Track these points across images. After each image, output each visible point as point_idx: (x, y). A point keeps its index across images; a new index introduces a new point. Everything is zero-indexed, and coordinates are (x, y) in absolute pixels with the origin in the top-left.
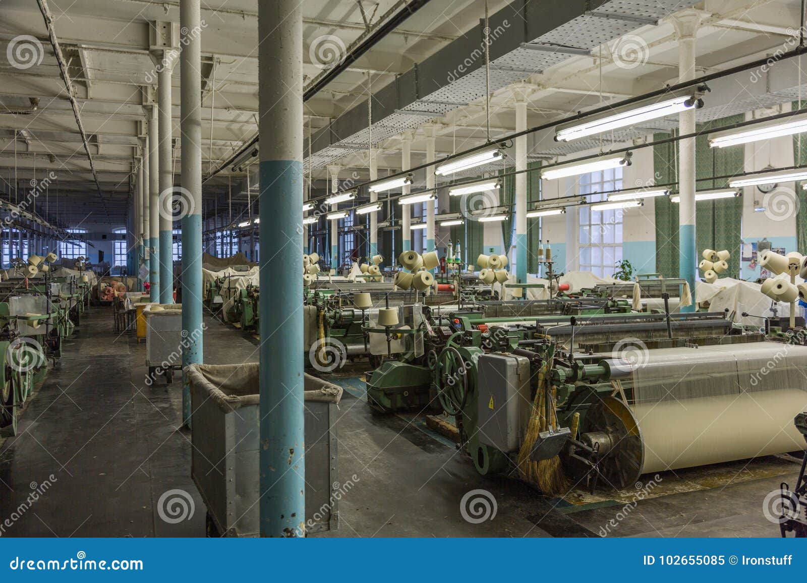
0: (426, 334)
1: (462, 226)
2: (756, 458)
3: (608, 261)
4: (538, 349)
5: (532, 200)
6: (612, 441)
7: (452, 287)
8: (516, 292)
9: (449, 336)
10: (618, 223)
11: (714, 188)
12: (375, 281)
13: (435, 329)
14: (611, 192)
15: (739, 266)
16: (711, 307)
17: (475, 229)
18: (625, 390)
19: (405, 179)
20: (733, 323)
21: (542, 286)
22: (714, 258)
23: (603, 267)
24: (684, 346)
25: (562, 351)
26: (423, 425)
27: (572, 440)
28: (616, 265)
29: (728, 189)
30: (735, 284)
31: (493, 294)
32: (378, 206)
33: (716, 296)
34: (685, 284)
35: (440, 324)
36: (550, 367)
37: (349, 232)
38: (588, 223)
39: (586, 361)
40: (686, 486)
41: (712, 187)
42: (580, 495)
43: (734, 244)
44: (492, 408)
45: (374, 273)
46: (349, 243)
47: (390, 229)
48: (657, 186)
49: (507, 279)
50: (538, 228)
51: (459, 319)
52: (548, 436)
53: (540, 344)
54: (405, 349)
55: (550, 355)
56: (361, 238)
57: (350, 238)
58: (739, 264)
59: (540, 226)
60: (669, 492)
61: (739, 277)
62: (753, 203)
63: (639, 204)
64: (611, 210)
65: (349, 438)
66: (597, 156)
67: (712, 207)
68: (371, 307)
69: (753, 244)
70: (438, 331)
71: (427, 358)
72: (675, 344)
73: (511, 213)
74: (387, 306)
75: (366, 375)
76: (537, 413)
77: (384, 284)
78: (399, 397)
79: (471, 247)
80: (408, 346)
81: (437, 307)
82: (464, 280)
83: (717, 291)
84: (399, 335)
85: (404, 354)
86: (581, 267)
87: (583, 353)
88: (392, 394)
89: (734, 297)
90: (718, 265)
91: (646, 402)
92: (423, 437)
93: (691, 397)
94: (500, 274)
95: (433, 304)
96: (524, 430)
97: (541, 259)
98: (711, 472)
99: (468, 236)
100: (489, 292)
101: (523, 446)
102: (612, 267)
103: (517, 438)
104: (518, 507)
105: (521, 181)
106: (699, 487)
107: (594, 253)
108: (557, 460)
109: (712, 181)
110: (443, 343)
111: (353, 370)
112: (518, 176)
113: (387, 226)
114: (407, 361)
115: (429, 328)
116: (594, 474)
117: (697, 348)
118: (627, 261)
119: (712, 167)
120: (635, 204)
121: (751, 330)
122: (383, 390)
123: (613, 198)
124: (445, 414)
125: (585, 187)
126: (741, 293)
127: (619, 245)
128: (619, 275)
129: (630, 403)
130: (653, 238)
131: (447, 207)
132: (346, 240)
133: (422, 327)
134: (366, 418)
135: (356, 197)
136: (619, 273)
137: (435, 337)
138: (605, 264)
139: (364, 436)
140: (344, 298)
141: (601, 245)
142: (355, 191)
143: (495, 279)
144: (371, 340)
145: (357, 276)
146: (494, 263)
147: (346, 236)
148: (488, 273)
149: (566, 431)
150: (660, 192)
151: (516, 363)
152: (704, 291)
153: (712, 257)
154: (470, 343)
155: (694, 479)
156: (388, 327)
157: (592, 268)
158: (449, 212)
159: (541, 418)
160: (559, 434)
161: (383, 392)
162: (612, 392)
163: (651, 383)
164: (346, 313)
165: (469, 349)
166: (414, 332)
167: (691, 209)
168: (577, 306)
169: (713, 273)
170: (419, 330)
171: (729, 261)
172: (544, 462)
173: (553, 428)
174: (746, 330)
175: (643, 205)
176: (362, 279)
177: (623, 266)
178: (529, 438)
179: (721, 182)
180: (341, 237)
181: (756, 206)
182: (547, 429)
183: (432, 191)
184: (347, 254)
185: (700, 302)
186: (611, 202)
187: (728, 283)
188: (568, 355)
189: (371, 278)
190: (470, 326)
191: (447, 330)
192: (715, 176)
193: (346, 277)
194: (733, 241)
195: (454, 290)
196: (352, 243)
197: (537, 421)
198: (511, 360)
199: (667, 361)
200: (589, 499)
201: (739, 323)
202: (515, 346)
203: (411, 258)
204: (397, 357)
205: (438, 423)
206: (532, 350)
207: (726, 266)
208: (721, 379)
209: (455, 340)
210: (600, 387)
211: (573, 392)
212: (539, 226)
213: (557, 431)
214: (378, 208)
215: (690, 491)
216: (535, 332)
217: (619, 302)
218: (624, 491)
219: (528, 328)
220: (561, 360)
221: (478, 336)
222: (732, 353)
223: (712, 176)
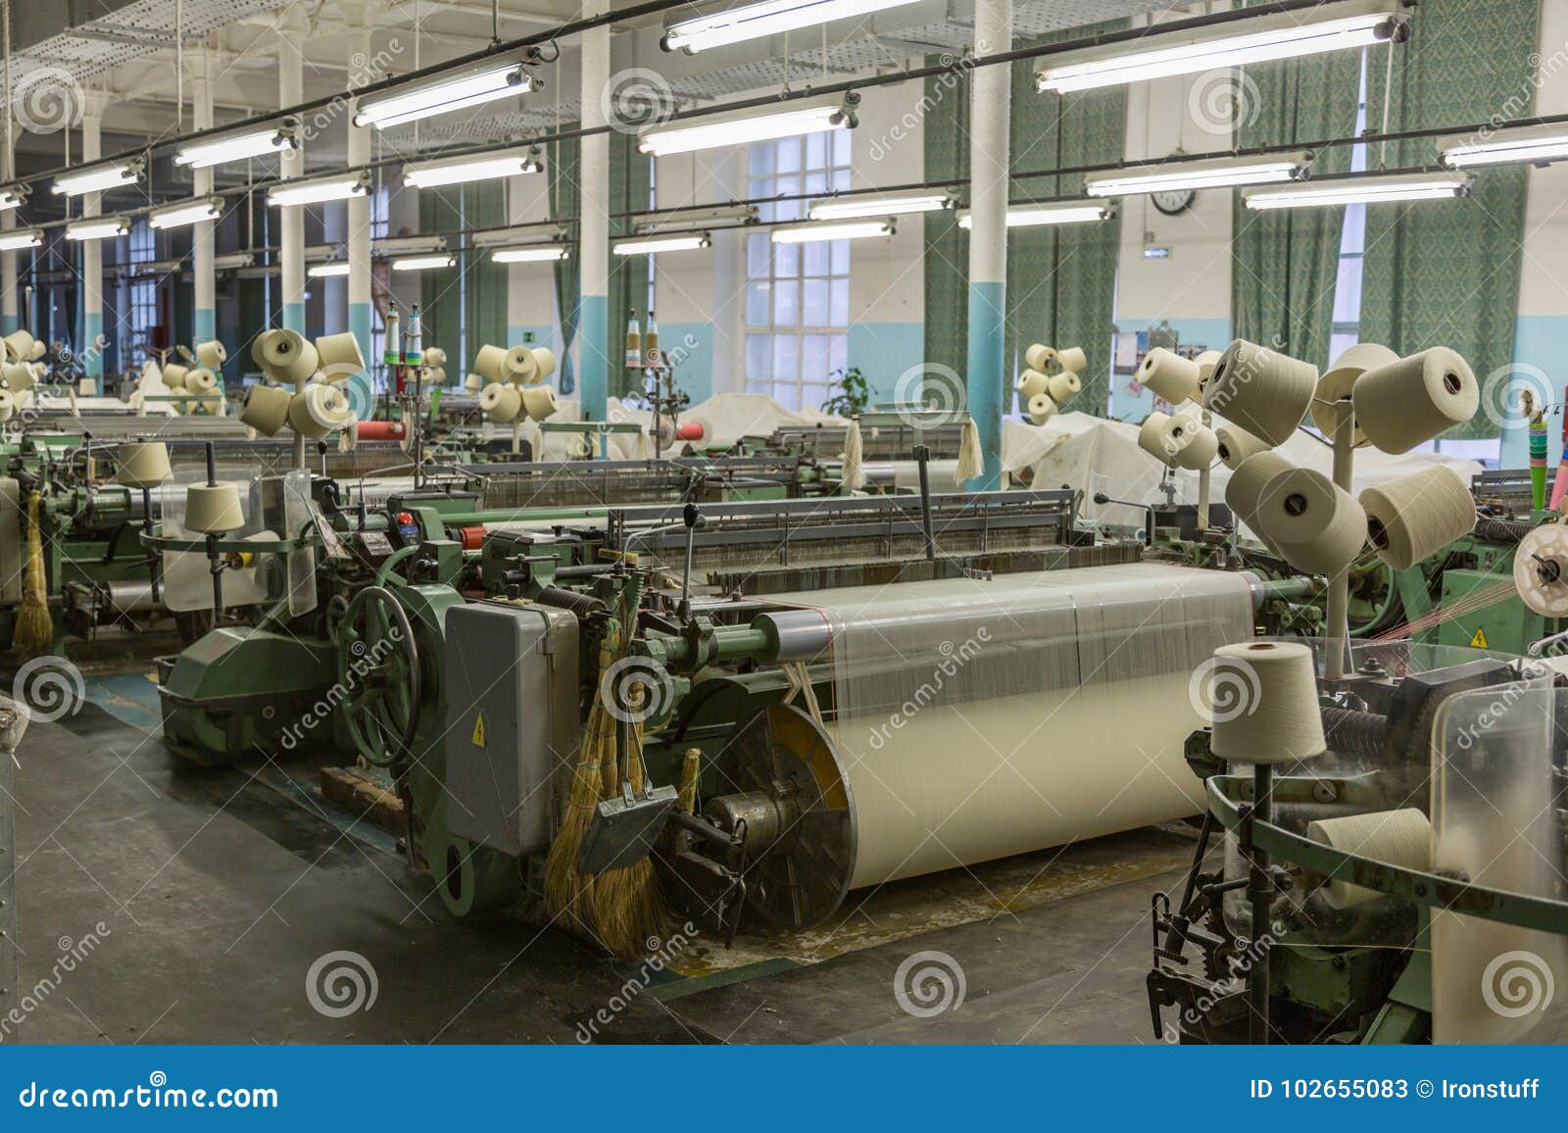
0: (322, 552)
1: (450, 274)
2: (1074, 844)
3: (813, 370)
4: (603, 590)
5: (633, 210)
6: (783, 816)
7: (398, 427)
8: (571, 445)
9: (380, 560)
10: (839, 277)
11: (1059, 198)
12: (206, 413)
13: (348, 540)
14: (818, 196)
15: (1108, 385)
16: (1035, 481)
17: (489, 281)
18: (814, 686)
19: (274, 134)
20: (1078, 519)
21: (635, 429)
22: (1050, 365)
23: (803, 384)
24: (961, 575)
25: (664, 592)
26: (312, 795)
27: (682, 816)
28: (833, 379)
29: (1085, 201)
30: (1089, 427)
31: (516, 449)
32: (210, 207)
33: (1048, 454)
34: (968, 425)
35: (362, 528)
36: (628, 634)
37: (144, 278)
38: (767, 274)
39: (723, 617)
40: (955, 911)
41: (1053, 195)
42: (702, 952)
43: (1097, 335)
44: (481, 743)
45: (203, 389)
46: (143, 309)
47: (257, 273)
48: (929, 185)
49: (553, 411)
50: (646, 284)
51: (413, 512)
52: (622, 809)
53: (608, 576)
54: (266, 595)
55: (628, 602)
56: (176, 295)
57: (146, 295)
58: (1107, 381)
59: (651, 279)
60: (916, 929)
61: (1106, 411)
62: (1140, 237)
63: (885, 229)
64: (822, 243)
65: (97, 838)
66: (775, 99)
67: (1051, 243)
68: (168, 482)
69: (1137, 333)
70: (357, 546)
71: (325, 618)
72: (940, 570)
73: (572, 242)
74: (211, 477)
75: (160, 666)
76: (594, 751)
77: (223, 418)
78: (248, 723)
79: (475, 328)
80: (274, 583)
81: (356, 482)
82: (452, 414)
83: (1051, 443)
84: (246, 556)
85: (267, 608)
86: (749, 385)
87: (717, 595)
88: (228, 715)
89: (1087, 458)
90: (1059, 382)
91: (865, 714)
92: (311, 827)
93: (972, 699)
94: (535, 396)
95: (347, 473)
96: (561, 798)
97: (633, 359)
98: (1014, 873)
99: (469, 300)
100: (506, 444)
101: (558, 839)
102: (823, 385)
103: (545, 819)
104: (542, 994)
105: (593, 152)
106: (984, 911)
107: (781, 350)
108: (645, 869)
109: (1054, 177)
110: (369, 577)
111: (130, 654)
112: (587, 142)
113: (244, 266)
114: (273, 627)
115: (329, 535)
116: (735, 896)
117: (989, 579)
118: (857, 371)
119: (1056, 147)
120: (876, 230)
121: (1117, 536)
122: (204, 705)
123: (822, 212)
124: (361, 764)
125: (762, 182)
126: (1102, 450)
127: (838, 331)
128: (838, 404)
129: (827, 718)
130: (917, 314)
131: (412, 216)
132: (135, 301)
133: (309, 534)
134: (153, 782)
135: (140, 178)
136: (839, 399)
137: (347, 561)
138: (805, 377)
139: (144, 832)
140: (102, 456)
141: (797, 330)
142: (138, 162)
143: (523, 411)
144: (167, 570)
145: (147, 399)
146: (518, 368)
147: (134, 290)
148: (505, 395)
149: (668, 794)
150: (933, 202)
151: (542, 625)
152: (1020, 446)
153: (1047, 362)
154: (433, 576)
155: (976, 893)
156: (213, 536)
157: (777, 386)
158: (416, 231)
159: (605, 764)
160: (648, 803)
161: (202, 712)
162: (784, 692)
163: (878, 669)
164: (108, 499)
165: (429, 591)
166: (287, 549)
167: (997, 242)
168: (720, 480)
169: (1048, 403)
170: (300, 544)
171: (1084, 374)
172: (612, 877)
173: (634, 788)
174: (1106, 536)
175: (894, 232)
176: (167, 407)
177: (847, 384)
178: (573, 819)
179: (1070, 182)
180: (120, 294)
181: (1148, 245)
182: (620, 793)
183: (358, 173)
184: (137, 340)
185: (1009, 469)
186: (818, 222)
187: (1078, 424)
188: (677, 604)
189: (196, 403)
190: (442, 531)
191: (378, 542)
192: (1062, 167)
193: (127, 401)
194: (1096, 326)
195: (402, 436)
196: (152, 310)
197: (594, 773)
198: (529, 617)
199: (915, 613)
200: (724, 960)
201: (1088, 517)
202: (545, 582)
203: (283, 349)
204: (247, 615)
205: (351, 787)
206: (589, 593)
207: (1077, 386)
208: (1037, 651)
209: (401, 568)
210: (757, 681)
211: (685, 696)
212: (647, 278)
213: (643, 797)
214: (211, 212)
215: (963, 922)
216: (598, 545)
217: (829, 471)
218: (809, 934)
219: (585, 536)
220: (660, 615)
221: (454, 557)
222: (1067, 590)
223: (1054, 167)
